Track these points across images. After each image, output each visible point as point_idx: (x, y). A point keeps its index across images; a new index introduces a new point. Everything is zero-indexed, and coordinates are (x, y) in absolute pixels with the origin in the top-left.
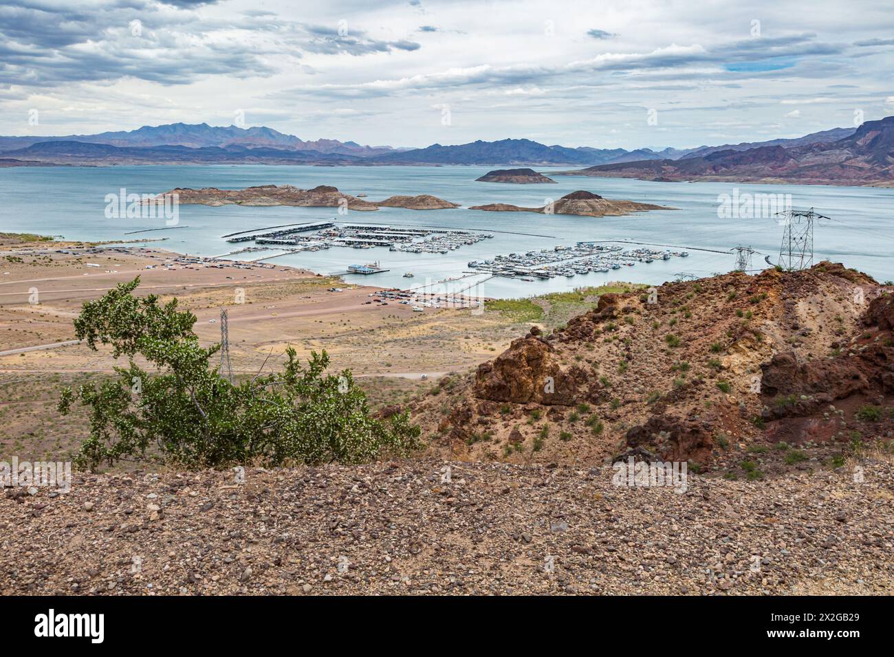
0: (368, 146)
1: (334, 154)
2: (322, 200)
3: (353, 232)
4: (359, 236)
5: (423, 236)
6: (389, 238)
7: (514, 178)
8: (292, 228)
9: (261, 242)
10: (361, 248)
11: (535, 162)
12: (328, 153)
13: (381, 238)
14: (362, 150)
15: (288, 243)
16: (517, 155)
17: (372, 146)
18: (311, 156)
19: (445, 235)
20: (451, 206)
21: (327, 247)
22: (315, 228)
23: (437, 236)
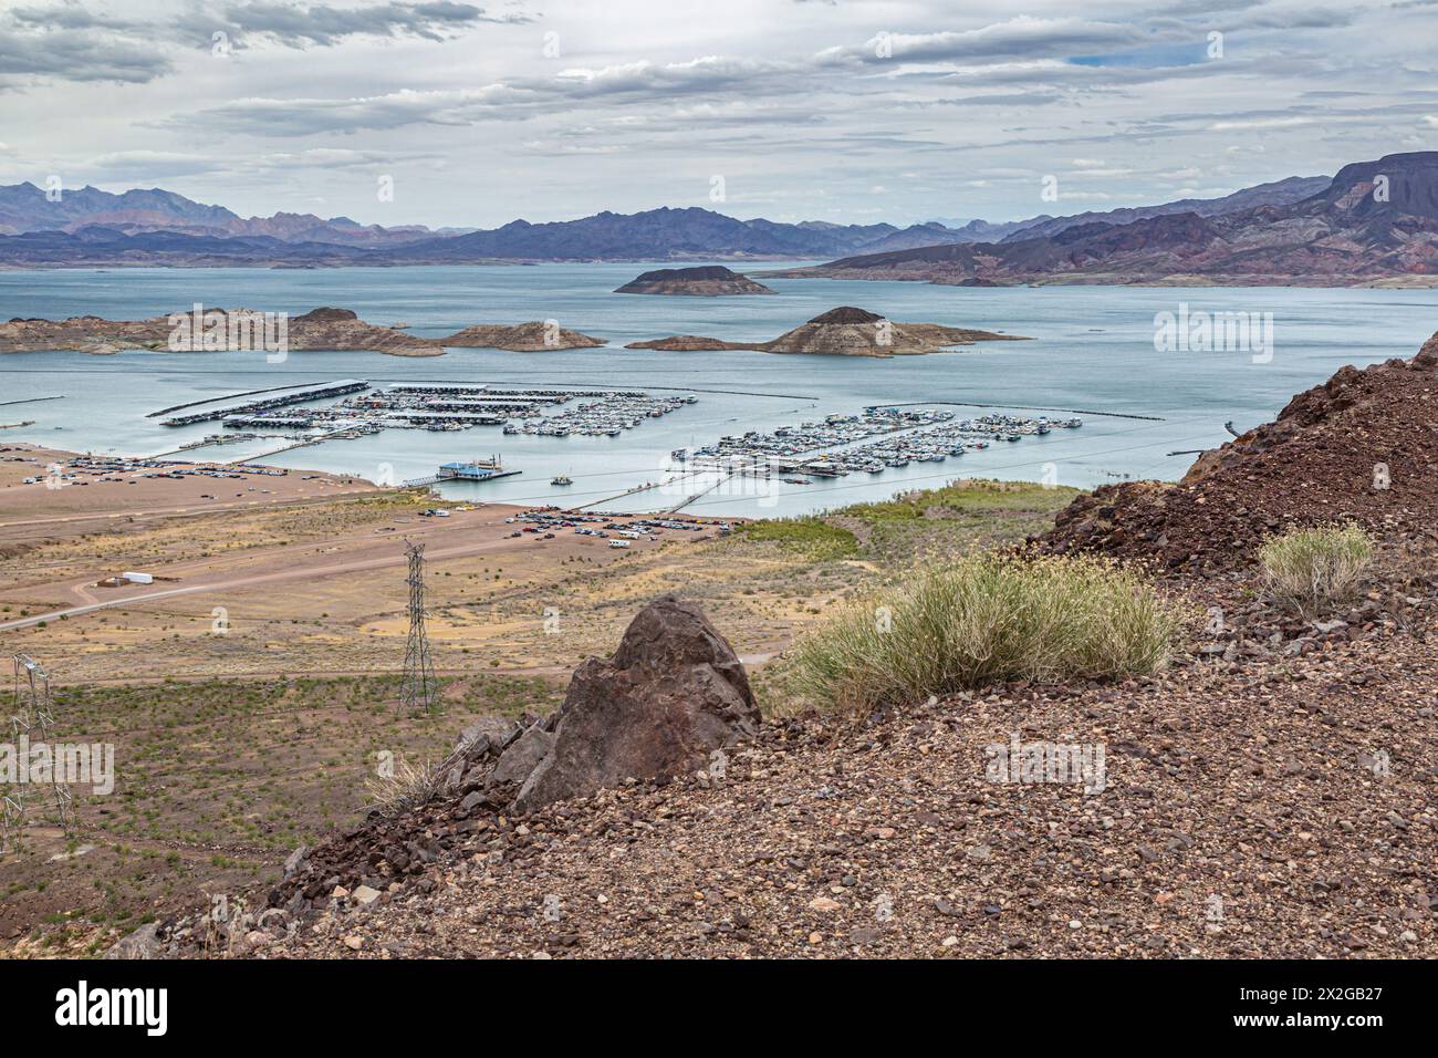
0: (378, 228)
1: (309, 244)
2: (327, 336)
3: (415, 400)
4: (431, 407)
5: (558, 402)
6: (494, 409)
7: (692, 285)
8: (287, 394)
9: (236, 425)
10: (444, 430)
11: (720, 252)
12: (297, 241)
13: (476, 409)
14: (366, 233)
15: (289, 425)
16: (681, 241)
17: (385, 225)
18: (261, 247)
19: (601, 400)
20: (590, 343)
21: (376, 430)
22: (331, 393)
23: (588, 402)
